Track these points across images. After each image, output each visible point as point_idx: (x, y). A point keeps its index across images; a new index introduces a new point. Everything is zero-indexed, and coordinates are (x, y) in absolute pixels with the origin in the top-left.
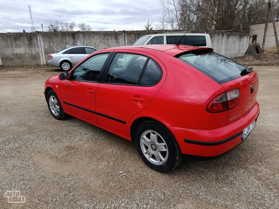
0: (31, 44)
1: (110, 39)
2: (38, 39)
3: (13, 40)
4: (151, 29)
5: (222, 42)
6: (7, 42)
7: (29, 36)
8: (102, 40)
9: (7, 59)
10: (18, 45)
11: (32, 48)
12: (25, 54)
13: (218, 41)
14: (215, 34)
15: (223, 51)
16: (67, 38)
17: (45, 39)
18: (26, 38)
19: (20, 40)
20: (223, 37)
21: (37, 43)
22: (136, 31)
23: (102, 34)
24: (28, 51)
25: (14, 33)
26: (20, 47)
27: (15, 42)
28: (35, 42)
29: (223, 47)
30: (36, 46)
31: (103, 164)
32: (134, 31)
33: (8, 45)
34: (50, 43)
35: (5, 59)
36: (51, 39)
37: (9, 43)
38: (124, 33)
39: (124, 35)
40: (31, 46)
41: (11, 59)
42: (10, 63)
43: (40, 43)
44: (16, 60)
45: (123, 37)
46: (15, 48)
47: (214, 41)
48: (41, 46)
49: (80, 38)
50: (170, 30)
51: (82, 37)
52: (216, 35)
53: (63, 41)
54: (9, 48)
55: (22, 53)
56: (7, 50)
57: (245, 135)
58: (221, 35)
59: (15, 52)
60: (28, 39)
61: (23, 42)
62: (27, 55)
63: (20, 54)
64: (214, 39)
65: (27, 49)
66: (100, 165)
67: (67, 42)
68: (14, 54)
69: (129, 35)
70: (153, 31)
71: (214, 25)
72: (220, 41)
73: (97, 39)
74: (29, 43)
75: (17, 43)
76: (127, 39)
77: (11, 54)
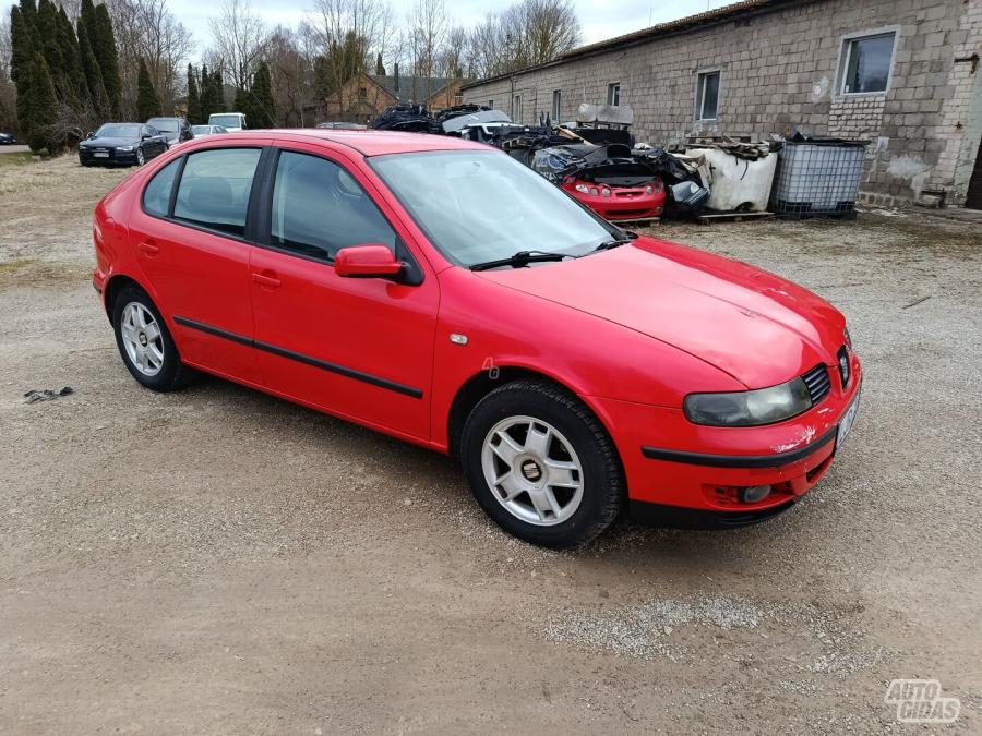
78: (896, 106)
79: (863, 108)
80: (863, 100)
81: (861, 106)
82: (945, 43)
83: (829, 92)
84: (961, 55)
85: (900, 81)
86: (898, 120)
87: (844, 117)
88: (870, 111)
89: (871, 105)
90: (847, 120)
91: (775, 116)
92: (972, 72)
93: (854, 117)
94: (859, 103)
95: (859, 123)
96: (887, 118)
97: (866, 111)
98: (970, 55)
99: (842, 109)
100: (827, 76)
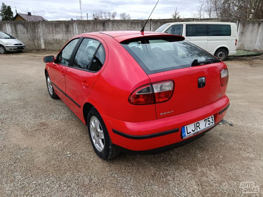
0: (68, 31)
1: (136, 27)
2: (74, 26)
3: (54, 27)
4: (178, 17)
5: (258, 32)
6: (49, 29)
7: (66, 24)
8: (129, 28)
9: (48, 43)
10: (57, 32)
11: (68, 35)
12: (63, 39)
13: (252, 31)
14: (249, 23)
15: (257, 42)
16: (98, 26)
17: (79, 26)
18: (64, 26)
19: (60, 27)
20: (260, 27)
21: (72, 30)
22: (162, 20)
23: (129, 22)
24: (65, 37)
25: (55, 21)
26: (59, 34)
27: (55, 29)
28: (71, 30)
29: (258, 38)
30: (72, 33)
31: (59, 143)
32: (160, 19)
33: (50, 31)
34: (83, 30)
35: (47, 44)
36: (85, 27)
37: (51, 30)
38: (150, 22)
39: (151, 23)
40: (68, 33)
41: (51, 44)
42: (50, 47)
43: (75, 30)
44: (55, 45)
45: (149, 25)
46: (55, 34)
47: (248, 31)
48: (76, 33)
49: (109, 27)
50: (198, 18)
51: (111, 25)
52: (251, 25)
53: (94, 28)
54: (50, 34)
55: (60, 39)
56: (49, 36)
57: (188, 133)
58: (257, 25)
59: (55, 38)
60: (65, 26)
61: (62, 29)
62: (64, 41)
63: (59, 39)
64: (247, 29)
65: (65, 35)
66: (55, 143)
67: (98, 29)
68: (54, 39)
69: (155, 24)
70: (180, 19)
71: (252, 14)
72: (255, 31)
73: (125, 27)
74: (66, 30)
75: (57, 30)
76: (153, 27)
77: (51, 40)
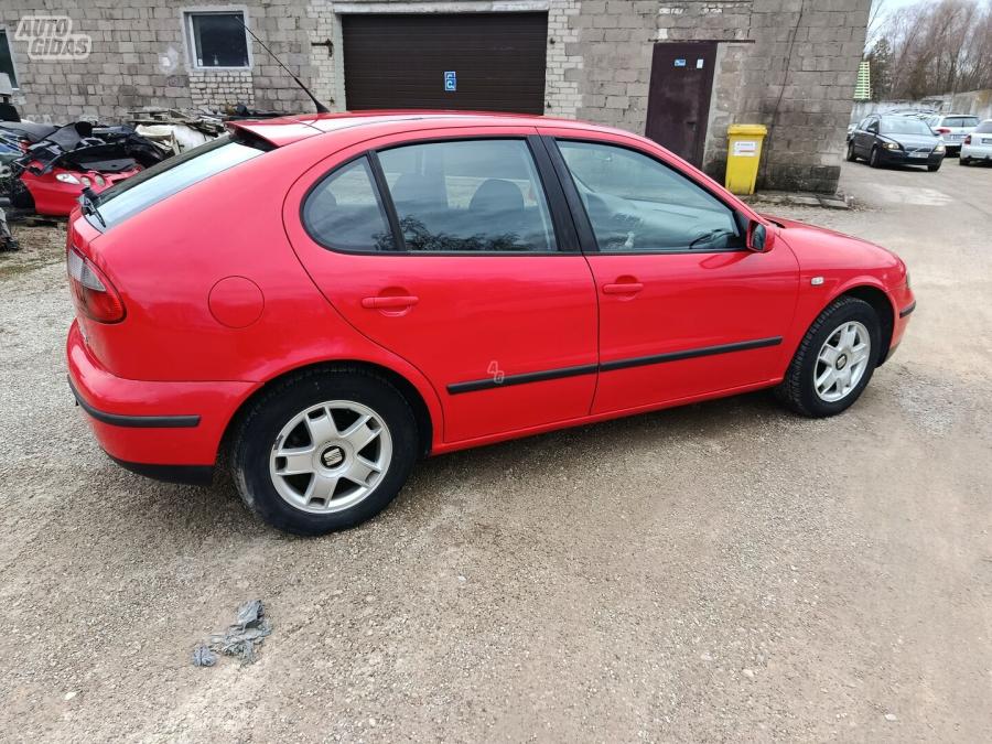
78: (265, 81)
79: (229, 83)
80: (226, 74)
81: (225, 79)
82: (297, 28)
83: (181, 64)
84: (317, 40)
85: (262, 59)
86: (271, 95)
87: (209, 91)
88: (238, 85)
89: (237, 79)
90: (213, 94)
91: (116, 89)
92: (330, 55)
93: (221, 91)
94: (222, 77)
95: (228, 97)
96: (259, 93)
97: (232, 85)
98: (324, 40)
99: (204, 82)
100: (174, 47)
